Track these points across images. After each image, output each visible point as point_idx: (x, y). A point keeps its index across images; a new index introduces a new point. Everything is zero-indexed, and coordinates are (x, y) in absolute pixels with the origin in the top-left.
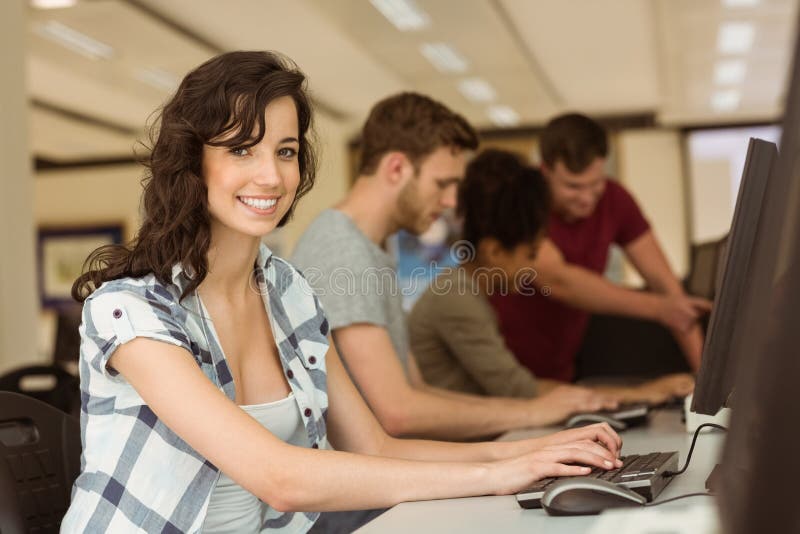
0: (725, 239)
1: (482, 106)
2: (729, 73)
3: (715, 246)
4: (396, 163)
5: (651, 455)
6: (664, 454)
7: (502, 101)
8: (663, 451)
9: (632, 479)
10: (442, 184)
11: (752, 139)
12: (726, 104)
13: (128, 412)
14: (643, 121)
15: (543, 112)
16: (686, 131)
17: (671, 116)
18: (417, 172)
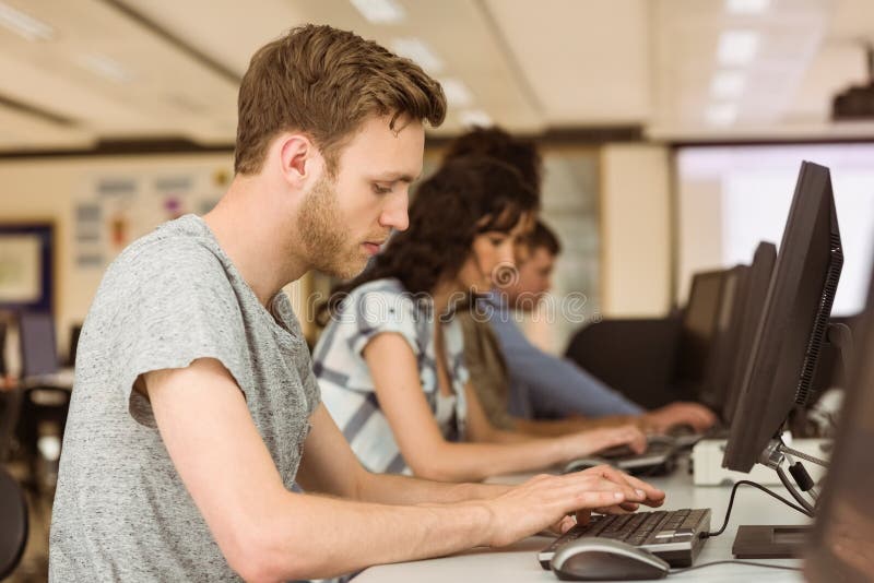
2: (728, 85)
4: (293, 150)
6: (695, 511)
10: (380, 189)
11: (804, 162)
13: (359, 392)
14: (628, 134)
16: (676, 146)
17: (660, 129)
18: (332, 166)
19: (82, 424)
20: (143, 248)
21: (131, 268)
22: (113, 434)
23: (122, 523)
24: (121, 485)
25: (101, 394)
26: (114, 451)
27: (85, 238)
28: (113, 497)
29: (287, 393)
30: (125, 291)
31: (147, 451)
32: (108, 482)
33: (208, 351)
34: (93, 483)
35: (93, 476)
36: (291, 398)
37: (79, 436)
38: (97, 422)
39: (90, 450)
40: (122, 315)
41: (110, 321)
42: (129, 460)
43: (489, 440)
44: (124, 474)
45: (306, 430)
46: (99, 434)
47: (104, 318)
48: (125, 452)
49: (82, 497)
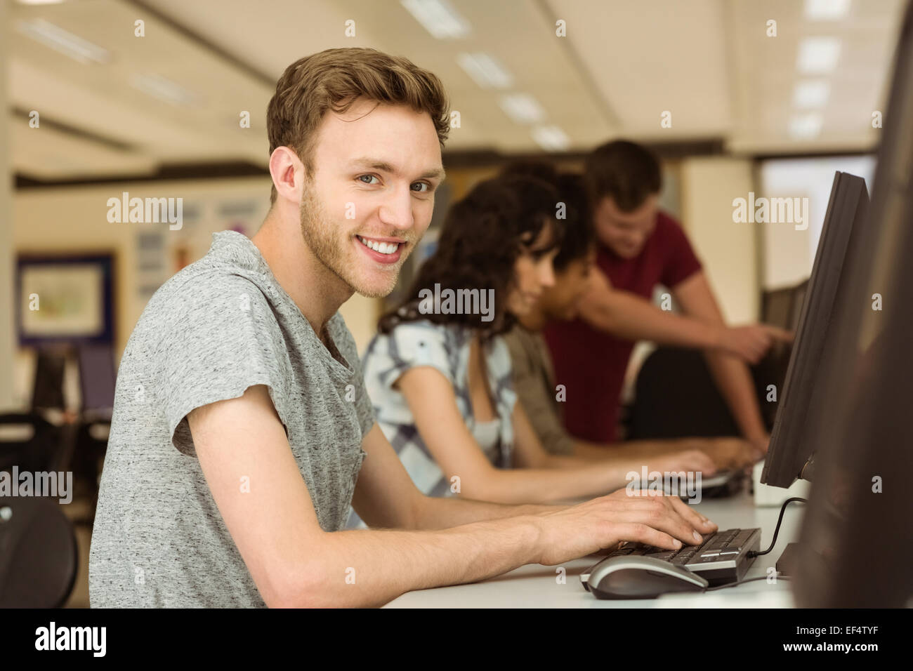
0: (804, 285)
1: (528, 126)
2: (811, 94)
3: (791, 293)
5: (730, 531)
6: (744, 530)
7: (551, 121)
8: (743, 527)
9: (714, 559)
11: (838, 173)
12: (806, 130)
14: (710, 148)
15: (595, 135)
16: (760, 159)
17: (743, 142)
19: (126, 446)
20: (195, 274)
21: (181, 294)
22: (158, 458)
23: (167, 548)
24: (167, 509)
25: (146, 417)
26: (159, 475)
27: (147, 267)
28: (158, 521)
29: (341, 427)
30: (173, 317)
31: (193, 475)
32: (152, 505)
33: (261, 378)
34: (137, 507)
35: (138, 499)
36: (345, 431)
37: (122, 458)
38: (142, 445)
39: (135, 472)
40: (168, 342)
41: (155, 346)
42: (174, 484)
43: (545, 466)
44: (169, 499)
45: (360, 461)
46: (144, 457)
47: (150, 342)
48: (170, 476)
49: (127, 520)
